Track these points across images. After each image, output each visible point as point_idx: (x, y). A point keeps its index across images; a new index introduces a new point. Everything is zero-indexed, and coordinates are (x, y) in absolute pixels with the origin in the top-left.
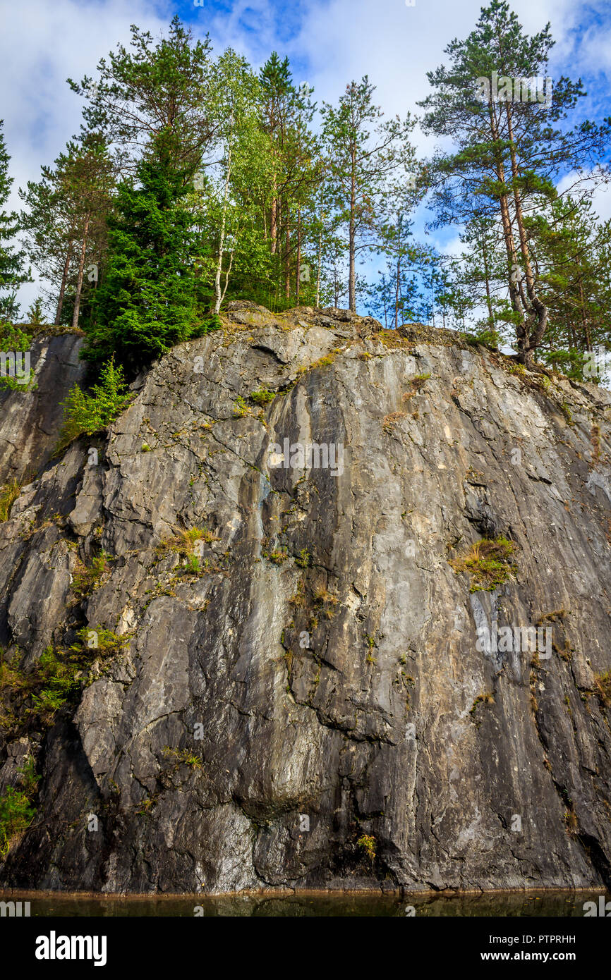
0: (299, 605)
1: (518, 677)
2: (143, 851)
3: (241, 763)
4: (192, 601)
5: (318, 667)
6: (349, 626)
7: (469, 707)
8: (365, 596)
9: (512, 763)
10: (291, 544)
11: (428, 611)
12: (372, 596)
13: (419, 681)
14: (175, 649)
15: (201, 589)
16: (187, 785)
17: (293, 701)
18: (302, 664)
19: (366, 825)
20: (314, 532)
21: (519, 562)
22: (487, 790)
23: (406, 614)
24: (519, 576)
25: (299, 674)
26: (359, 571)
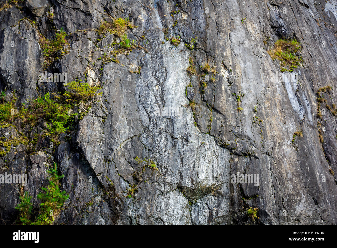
0: (193, 73)
1: (312, 123)
2: (135, 218)
3: (179, 167)
4: (130, 66)
5: (210, 112)
6: (225, 88)
7: (291, 139)
8: (231, 70)
9: (315, 170)
10: (181, 34)
11: (263, 82)
12: (234, 70)
13: (265, 122)
14: (127, 96)
15: (134, 59)
16: (151, 180)
17: (199, 131)
18: (201, 109)
19: (249, 202)
20: (194, 27)
21: (303, 56)
22: (306, 184)
23: (253, 83)
24: (304, 64)
25: (201, 115)
26: (225, 54)
